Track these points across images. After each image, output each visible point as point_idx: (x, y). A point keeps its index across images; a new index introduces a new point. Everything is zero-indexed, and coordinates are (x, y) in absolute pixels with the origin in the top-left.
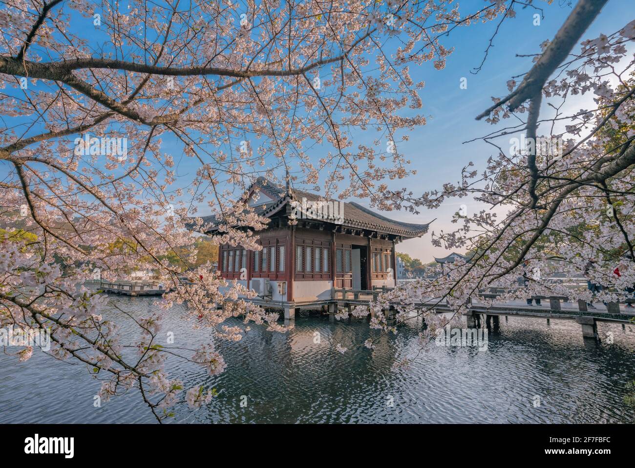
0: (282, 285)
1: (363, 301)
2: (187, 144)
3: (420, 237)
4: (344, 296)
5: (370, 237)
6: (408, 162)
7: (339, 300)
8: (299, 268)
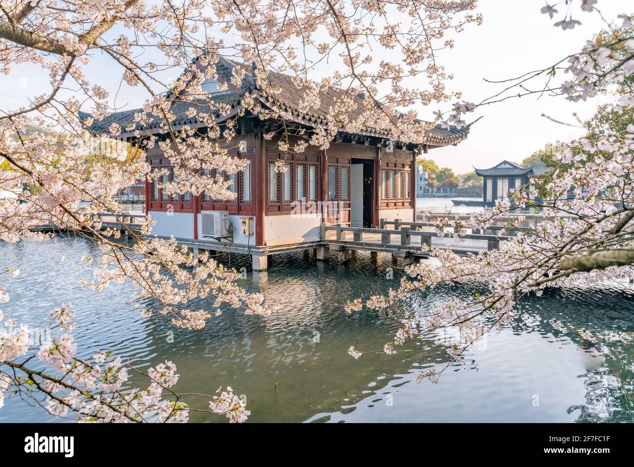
0: (247, 221)
1: (366, 244)
2: (128, 69)
3: (455, 145)
4: (339, 235)
5: (379, 146)
6: (451, 77)
7: (331, 241)
8: (273, 196)
